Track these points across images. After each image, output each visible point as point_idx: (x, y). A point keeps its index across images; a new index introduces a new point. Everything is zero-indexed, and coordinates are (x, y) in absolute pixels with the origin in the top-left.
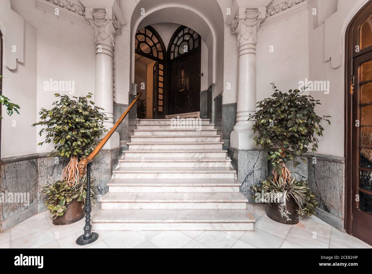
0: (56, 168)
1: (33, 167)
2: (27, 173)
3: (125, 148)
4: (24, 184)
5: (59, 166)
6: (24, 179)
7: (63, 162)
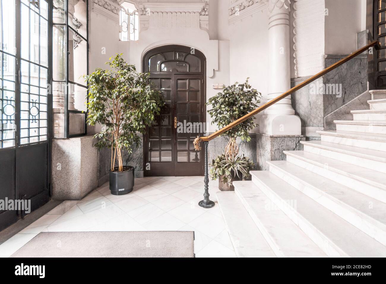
0: (241, 146)
1: (227, 141)
2: (222, 145)
3: (317, 139)
4: (220, 152)
5: (243, 145)
6: (220, 148)
7: (245, 142)
